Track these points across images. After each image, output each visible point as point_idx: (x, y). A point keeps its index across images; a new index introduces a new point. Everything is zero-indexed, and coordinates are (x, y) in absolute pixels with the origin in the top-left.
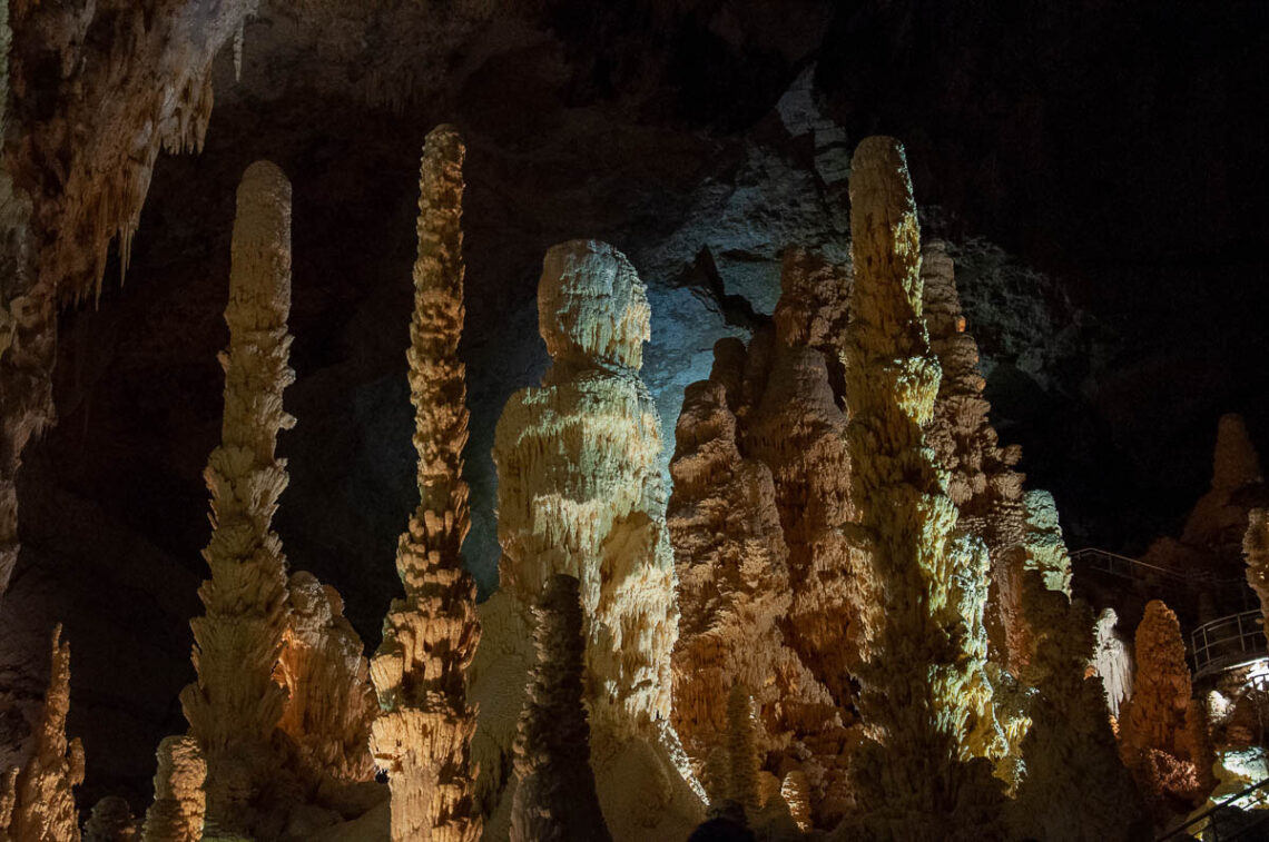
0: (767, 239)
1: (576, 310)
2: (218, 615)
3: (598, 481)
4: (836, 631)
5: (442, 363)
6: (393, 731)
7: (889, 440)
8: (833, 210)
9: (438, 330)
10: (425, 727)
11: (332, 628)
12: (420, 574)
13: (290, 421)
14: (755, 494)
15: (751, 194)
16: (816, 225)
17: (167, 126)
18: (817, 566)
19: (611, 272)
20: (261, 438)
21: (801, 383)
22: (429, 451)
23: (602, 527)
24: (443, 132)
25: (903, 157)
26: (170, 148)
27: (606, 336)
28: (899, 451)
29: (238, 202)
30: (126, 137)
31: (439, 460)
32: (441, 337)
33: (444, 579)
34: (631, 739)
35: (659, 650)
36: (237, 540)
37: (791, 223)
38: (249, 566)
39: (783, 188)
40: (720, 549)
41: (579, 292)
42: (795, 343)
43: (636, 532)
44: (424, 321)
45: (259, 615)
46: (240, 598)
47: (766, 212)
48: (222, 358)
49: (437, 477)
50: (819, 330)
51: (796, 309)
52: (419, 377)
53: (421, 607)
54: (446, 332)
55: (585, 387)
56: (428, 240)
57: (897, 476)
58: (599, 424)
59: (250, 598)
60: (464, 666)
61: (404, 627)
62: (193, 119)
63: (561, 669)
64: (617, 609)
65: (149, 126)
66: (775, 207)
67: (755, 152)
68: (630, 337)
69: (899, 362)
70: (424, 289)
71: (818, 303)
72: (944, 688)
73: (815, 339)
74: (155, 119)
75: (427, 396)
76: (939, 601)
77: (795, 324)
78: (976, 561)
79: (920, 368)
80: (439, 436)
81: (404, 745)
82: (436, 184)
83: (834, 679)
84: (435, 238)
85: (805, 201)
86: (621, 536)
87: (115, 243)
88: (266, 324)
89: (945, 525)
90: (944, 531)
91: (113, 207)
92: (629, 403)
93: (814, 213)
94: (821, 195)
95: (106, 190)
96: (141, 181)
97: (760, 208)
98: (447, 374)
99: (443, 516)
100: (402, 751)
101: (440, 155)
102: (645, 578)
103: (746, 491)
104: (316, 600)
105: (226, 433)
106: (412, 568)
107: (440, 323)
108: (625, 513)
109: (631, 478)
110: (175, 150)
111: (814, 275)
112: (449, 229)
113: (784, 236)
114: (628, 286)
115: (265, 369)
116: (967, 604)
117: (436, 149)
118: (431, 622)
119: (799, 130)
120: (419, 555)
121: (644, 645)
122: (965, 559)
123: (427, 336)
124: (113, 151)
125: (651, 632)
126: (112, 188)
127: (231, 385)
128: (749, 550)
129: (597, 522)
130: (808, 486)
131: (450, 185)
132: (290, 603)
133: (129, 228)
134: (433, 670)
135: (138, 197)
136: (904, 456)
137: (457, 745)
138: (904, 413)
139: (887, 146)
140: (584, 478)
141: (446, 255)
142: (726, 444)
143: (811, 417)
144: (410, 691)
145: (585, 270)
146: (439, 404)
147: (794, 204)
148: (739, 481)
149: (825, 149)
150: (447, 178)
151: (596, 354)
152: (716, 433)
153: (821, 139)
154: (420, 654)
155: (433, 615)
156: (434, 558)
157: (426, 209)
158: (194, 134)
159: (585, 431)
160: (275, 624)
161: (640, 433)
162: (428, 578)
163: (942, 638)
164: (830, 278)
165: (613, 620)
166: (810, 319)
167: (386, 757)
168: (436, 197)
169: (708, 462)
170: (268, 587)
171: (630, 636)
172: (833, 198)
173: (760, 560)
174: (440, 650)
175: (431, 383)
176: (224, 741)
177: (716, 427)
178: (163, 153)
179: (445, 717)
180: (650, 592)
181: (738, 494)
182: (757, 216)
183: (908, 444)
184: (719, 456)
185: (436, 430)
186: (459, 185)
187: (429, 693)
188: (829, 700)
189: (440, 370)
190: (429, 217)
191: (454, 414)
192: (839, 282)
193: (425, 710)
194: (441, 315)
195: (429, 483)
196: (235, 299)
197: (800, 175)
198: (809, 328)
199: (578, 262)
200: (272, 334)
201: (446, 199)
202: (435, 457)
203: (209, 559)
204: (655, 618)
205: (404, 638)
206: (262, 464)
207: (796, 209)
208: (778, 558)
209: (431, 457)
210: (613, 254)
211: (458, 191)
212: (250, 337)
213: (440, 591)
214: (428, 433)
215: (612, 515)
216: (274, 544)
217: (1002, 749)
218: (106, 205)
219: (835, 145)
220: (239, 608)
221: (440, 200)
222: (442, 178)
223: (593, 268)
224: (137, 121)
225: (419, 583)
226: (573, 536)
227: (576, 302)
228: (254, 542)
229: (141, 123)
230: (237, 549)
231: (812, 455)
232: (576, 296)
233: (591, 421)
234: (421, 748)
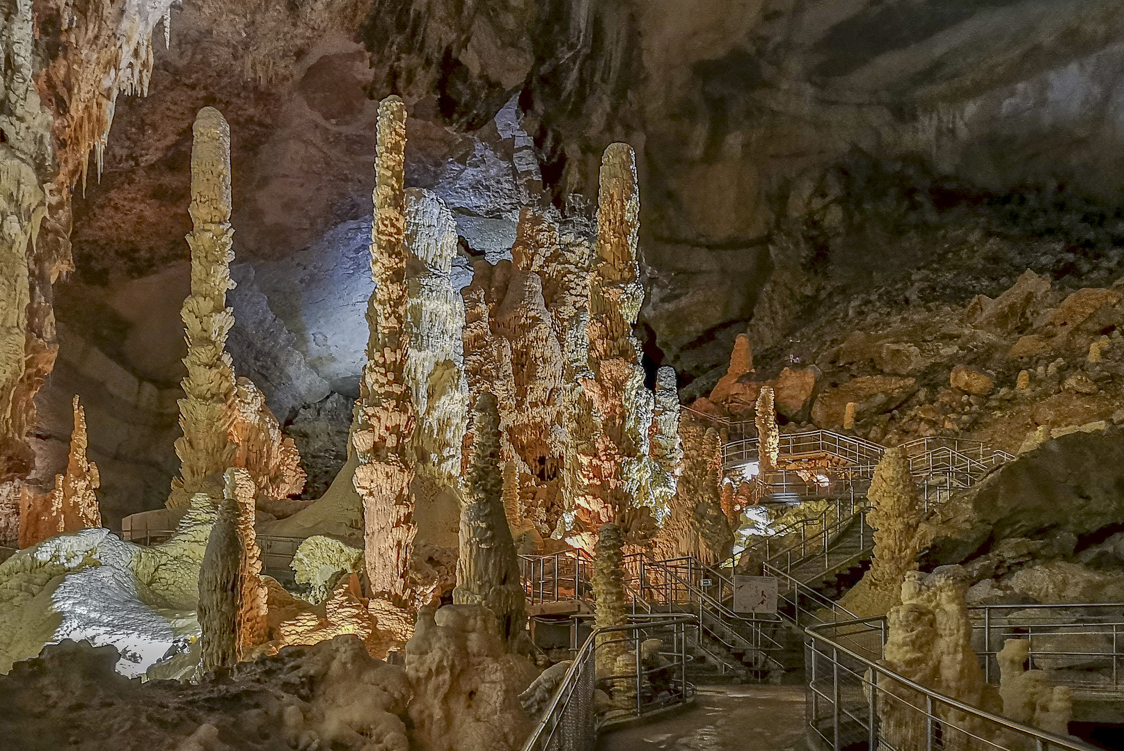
0: (482, 202)
1: (415, 233)
2: (197, 399)
3: (430, 339)
4: (536, 436)
5: (394, 256)
6: (369, 474)
7: (612, 332)
8: (521, 189)
9: (390, 235)
10: (387, 472)
11: (261, 412)
12: (382, 385)
13: (233, 285)
14: (500, 354)
15: (475, 173)
16: (510, 197)
17: (124, 73)
18: (529, 399)
19: (436, 211)
20: (217, 293)
21: (527, 293)
22: (386, 311)
23: (429, 367)
24: (394, 100)
25: (633, 159)
26: (124, 90)
27: (432, 250)
28: (618, 338)
29: (194, 133)
30: (98, 79)
31: (393, 317)
32: (393, 239)
33: (397, 389)
34: (444, 486)
35: (456, 439)
36: (205, 354)
37: (496, 195)
38: (215, 371)
39: (493, 172)
40: (478, 385)
41: (417, 221)
42: (523, 268)
43: (447, 371)
44: (382, 228)
45: (221, 401)
46: (208, 390)
47: (482, 185)
48: (188, 238)
49: (390, 327)
50: (538, 261)
51: (525, 248)
52: (379, 264)
53: (384, 404)
54: (396, 236)
55: (425, 281)
56: (383, 174)
57: (615, 352)
58: (432, 305)
59: (214, 391)
60: (406, 440)
61: (374, 415)
62: (140, 72)
63: (490, 446)
64: (436, 414)
65: (113, 71)
66: (488, 183)
67: (479, 146)
68: (445, 254)
69: (622, 286)
70: (382, 207)
71: (539, 245)
72: (629, 470)
73: (535, 268)
74: (117, 69)
75: (384, 276)
76: (630, 424)
77: (524, 257)
78: (647, 403)
79: (633, 291)
80: (391, 302)
81: (375, 482)
82: (389, 136)
83: (531, 461)
84: (389, 174)
85: (506, 181)
86: (438, 373)
87: (92, 153)
88: (217, 219)
89: (637, 382)
90: (636, 386)
91: (91, 127)
92: (449, 294)
93: (509, 190)
94: (514, 178)
95: (86, 116)
96: (108, 112)
97: (479, 182)
98: (397, 264)
99: (395, 352)
100: (373, 485)
101: (392, 117)
102: (452, 398)
103: (495, 353)
104: (253, 394)
105: (194, 288)
106: (377, 381)
107: (393, 230)
108: (442, 360)
109: (448, 339)
110: (128, 92)
111: (536, 228)
112: (397, 169)
113: (491, 201)
114: (446, 222)
115: (218, 249)
116: (642, 426)
117: (389, 112)
118: (390, 414)
119: (506, 135)
120: (381, 374)
121: (449, 435)
122: (642, 402)
123: (384, 238)
124: (90, 87)
125: (453, 428)
126: (90, 115)
127: (195, 256)
128: (495, 387)
129: (426, 364)
130: (527, 354)
131: (398, 138)
132: (237, 395)
133: (101, 143)
134: (391, 441)
135: (107, 122)
136: (621, 341)
137: (405, 484)
138: (621, 316)
139: (625, 150)
140: (422, 337)
141: (396, 186)
142: (484, 325)
143: (532, 314)
144: (377, 451)
145: (421, 208)
146: (392, 283)
147: (498, 182)
148: (491, 347)
149: (520, 149)
150: (397, 134)
151: (426, 262)
152: (478, 317)
153: (519, 143)
154: (383, 432)
155: (390, 410)
156: (391, 376)
157: (382, 153)
158: (141, 82)
159: (424, 308)
160: (230, 407)
161: (453, 314)
162: (387, 388)
163: (631, 443)
164: (546, 231)
165: (432, 420)
166: (533, 255)
167: (364, 488)
168: (389, 146)
169: (473, 334)
170: (225, 385)
171: (441, 430)
172: (522, 182)
173: (501, 392)
174: (395, 430)
175: (387, 269)
176: (204, 471)
177: (478, 314)
178: (121, 93)
179: (399, 468)
180: (453, 406)
181: (490, 355)
182: (476, 187)
183: (623, 334)
184: (480, 332)
185: (390, 299)
186: (403, 140)
187: (389, 454)
188: (528, 471)
189: (392, 260)
190: (384, 158)
191: (401, 290)
192: (551, 234)
193: (388, 463)
194: (393, 225)
195: (386, 331)
196: (196, 200)
197: (504, 164)
198: (532, 260)
199: (417, 202)
200: (221, 226)
201: (395, 148)
202: (390, 315)
203: (188, 365)
204: (455, 421)
205: (374, 422)
206: (218, 310)
207: (500, 186)
208: (511, 392)
209: (387, 315)
210: (437, 200)
211: (403, 143)
212: (207, 227)
213: (395, 396)
214: (385, 300)
215: (434, 360)
216: (227, 359)
217: (652, 503)
218: (87, 126)
219: (527, 147)
220: (209, 395)
221: (391, 148)
222: (393, 133)
223: (426, 207)
224: (105, 68)
225: (382, 391)
226: (413, 370)
227: (415, 227)
228: (216, 357)
229: (108, 70)
230: (206, 361)
231: (532, 335)
232: (415, 224)
233: (427, 303)
234: (386, 485)
